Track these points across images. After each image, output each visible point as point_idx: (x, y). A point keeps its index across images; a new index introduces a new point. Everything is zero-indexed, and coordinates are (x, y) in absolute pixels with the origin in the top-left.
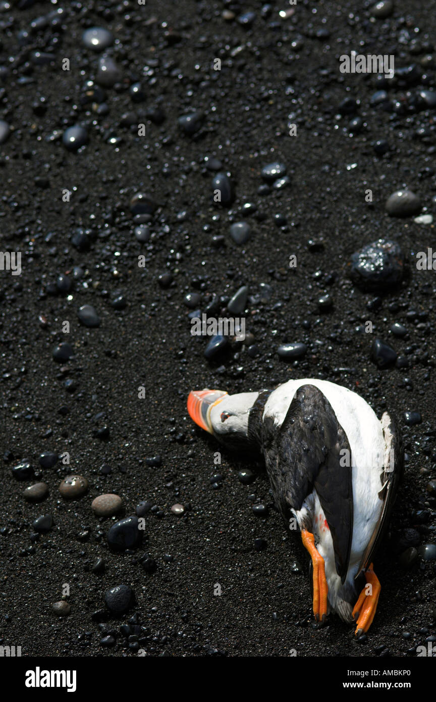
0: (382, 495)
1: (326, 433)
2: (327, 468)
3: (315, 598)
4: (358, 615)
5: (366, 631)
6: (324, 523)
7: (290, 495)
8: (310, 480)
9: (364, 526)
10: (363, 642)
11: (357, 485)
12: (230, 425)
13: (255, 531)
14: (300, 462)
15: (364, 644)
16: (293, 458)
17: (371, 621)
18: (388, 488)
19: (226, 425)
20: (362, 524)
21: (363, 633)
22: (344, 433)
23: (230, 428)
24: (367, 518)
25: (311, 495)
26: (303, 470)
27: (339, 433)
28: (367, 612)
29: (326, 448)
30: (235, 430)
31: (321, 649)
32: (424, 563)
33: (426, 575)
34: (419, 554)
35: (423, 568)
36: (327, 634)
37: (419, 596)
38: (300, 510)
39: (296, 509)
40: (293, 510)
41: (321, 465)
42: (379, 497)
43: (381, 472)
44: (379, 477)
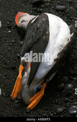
0: (55, 60)
1: (42, 32)
2: (37, 44)
3: (13, 91)
4: (31, 102)
5: (31, 109)
6: (30, 64)
7: (22, 51)
8: (30, 47)
9: (44, 69)
12: (22, 25)
13: (14, 63)
14: (29, 39)
15: (28, 114)
16: (28, 37)
17: (35, 106)
18: (59, 58)
19: (21, 24)
20: (43, 69)
21: (29, 109)
22: (49, 33)
23: (22, 26)
24: (46, 67)
26: (29, 43)
27: (47, 32)
28: (34, 102)
29: (40, 37)
30: (23, 27)
31: (12, 111)
32: (65, 90)
33: (64, 95)
34: (64, 87)
35: (64, 92)
36: (17, 106)
37: (57, 102)
38: (23, 57)
39: (22, 57)
40: (21, 57)
41: (35, 43)
42: (54, 61)
43: (59, 52)
44: (58, 53)
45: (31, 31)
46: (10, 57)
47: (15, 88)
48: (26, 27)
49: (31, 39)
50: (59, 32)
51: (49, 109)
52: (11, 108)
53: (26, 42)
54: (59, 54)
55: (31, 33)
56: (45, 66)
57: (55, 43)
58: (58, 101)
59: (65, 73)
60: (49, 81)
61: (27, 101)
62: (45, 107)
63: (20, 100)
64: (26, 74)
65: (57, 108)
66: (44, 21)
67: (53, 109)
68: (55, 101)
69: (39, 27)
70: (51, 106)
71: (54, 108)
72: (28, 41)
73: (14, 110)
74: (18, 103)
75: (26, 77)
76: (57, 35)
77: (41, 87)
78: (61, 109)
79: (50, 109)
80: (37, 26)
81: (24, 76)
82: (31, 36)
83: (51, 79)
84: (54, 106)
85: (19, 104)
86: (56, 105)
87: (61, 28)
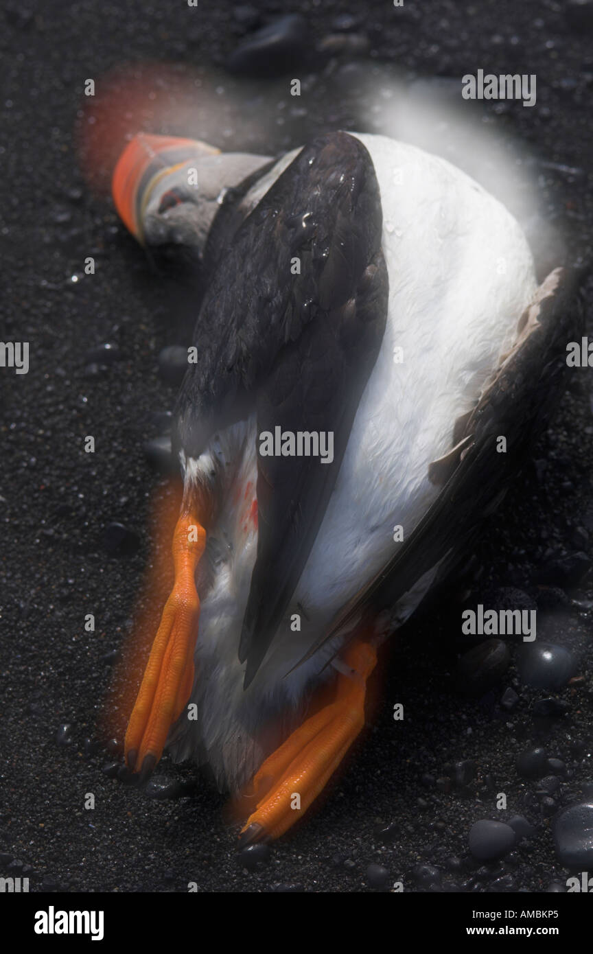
0: (439, 471)
1: (331, 266)
2: (302, 358)
4: (270, 785)
5: (276, 834)
6: (250, 508)
9: (358, 542)
10: (250, 863)
11: (371, 424)
12: (172, 223)
13: (127, 504)
15: (253, 869)
18: (462, 456)
19: (163, 222)
20: (352, 537)
21: (261, 837)
23: (172, 231)
24: (373, 522)
25: (242, 423)
26: (239, 352)
27: (369, 272)
29: (316, 303)
30: (180, 238)
31: (130, 853)
32: (517, 689)
33: (509, 725)
34: (511, 664)
35: (508, 703)
36: (171, 817)
37: (460, 777)
38: (196, 458)
39: (188, 455)
40: (182, 454)
41: (287, 348)
42: (430, 475)
43: (462, 412)
44: (453, 422)
45: (249, 268)
46: (89, 465)
47: (154, 687)
48: (202, 236)
49: (252, 321)
51: (408, 832)
52: (127, 835)
53: (215, 346)
56: (368, 518)
57: (427, 350)
58: (471, 771)
59: (511, 567)
60: (396, 625)
61: (238, 777)
62: (378, 820)
63: (184, 775)
64: (224, 581)
65: (467, 823)
66: (340, 191)
67: (435, 828)
68: (452, 772)
69: (311, 230)
70: (423, 810)
71: (441, 824)
72: (233, 338)
73: (147, 849)
74: (174, 795)
75: (223, 605)
77: (337, 674)
78: (496, 825)
79: (417, 827)
80: (292, 224)
81: (212, 593)
82: (254, 303)
83: (406, 613)
84: (439, 806)
85: (184, 800)
86: (456, 798)
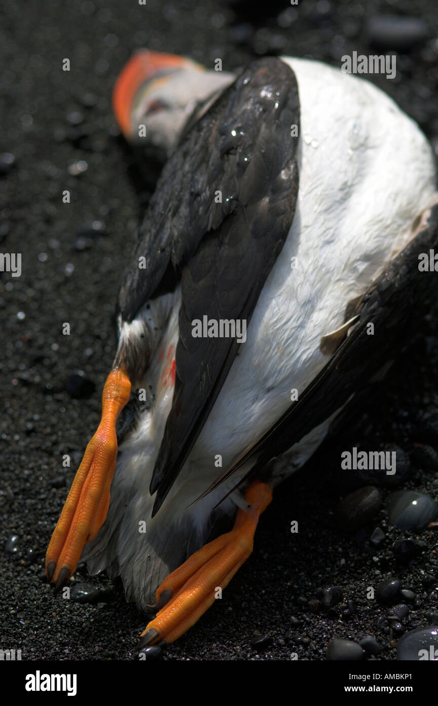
0: (328, 343)
1: (251, 169)
2: (221, 244)
3: (60, 526)
4: (167, 598)
5: (170, 639)
6: (170, 366)
7: (129, 284)
8: (176, 261)
9: (256, 399)
11: (274, 302)
13: (91, 357)
17: (192, 621)
18: (349, 332)
20: (251, 395)
21: (158, 640)
22: (296, 179)
24: (270, 383)
25: (169, 295)
27: (283, 175)
28: (187, 597)
29: (236, 199)
31: (49, 647)
32: (385, 530)
33: (376, 559)
34: (382, 507)
35: (376, 541)
36: (88, 619)
37: (328, 600)
38: (130, 322)
40: (120, 319)
41: (209, 236)
42: (322, 347)
43: (354, 295)
44: (345, 304)
45: (187, 167)
47: (73, 511)
49: (184, 211)
50: (360, 174)
51: (279, 644)
52: (49, 632)
53: (153, 231)
54: (351, 309)
55: (184, 176)
56: (266, 380)
57: (329, 242)
58: (337, 597)
59: (394, 426)
60: (291, 470)
61: (145, 589)
62: (256, 632)
63: (105, 584)
64: (146, 426)
65: (328, 639)
67: (301, 643)
68: (321, 596)
69: (239, 137)
70: (294, 626)
71: (306, 640)
72: (168, 225)
73: (63, 645)
74: (93, 600)
76: (346, 191)
78: (349, 644)
79: (287, 640)
80: (224, 132)
81: (135, 435)
82: (187, 196)
83: (301, 460)
84: (309, 624)
85: (101, 605)
86: (323, 618)
87: (373, 147)
